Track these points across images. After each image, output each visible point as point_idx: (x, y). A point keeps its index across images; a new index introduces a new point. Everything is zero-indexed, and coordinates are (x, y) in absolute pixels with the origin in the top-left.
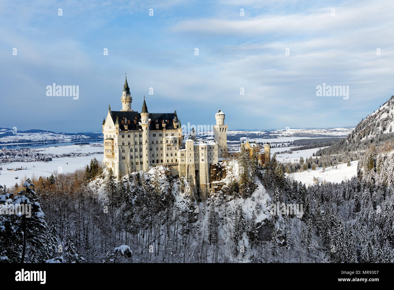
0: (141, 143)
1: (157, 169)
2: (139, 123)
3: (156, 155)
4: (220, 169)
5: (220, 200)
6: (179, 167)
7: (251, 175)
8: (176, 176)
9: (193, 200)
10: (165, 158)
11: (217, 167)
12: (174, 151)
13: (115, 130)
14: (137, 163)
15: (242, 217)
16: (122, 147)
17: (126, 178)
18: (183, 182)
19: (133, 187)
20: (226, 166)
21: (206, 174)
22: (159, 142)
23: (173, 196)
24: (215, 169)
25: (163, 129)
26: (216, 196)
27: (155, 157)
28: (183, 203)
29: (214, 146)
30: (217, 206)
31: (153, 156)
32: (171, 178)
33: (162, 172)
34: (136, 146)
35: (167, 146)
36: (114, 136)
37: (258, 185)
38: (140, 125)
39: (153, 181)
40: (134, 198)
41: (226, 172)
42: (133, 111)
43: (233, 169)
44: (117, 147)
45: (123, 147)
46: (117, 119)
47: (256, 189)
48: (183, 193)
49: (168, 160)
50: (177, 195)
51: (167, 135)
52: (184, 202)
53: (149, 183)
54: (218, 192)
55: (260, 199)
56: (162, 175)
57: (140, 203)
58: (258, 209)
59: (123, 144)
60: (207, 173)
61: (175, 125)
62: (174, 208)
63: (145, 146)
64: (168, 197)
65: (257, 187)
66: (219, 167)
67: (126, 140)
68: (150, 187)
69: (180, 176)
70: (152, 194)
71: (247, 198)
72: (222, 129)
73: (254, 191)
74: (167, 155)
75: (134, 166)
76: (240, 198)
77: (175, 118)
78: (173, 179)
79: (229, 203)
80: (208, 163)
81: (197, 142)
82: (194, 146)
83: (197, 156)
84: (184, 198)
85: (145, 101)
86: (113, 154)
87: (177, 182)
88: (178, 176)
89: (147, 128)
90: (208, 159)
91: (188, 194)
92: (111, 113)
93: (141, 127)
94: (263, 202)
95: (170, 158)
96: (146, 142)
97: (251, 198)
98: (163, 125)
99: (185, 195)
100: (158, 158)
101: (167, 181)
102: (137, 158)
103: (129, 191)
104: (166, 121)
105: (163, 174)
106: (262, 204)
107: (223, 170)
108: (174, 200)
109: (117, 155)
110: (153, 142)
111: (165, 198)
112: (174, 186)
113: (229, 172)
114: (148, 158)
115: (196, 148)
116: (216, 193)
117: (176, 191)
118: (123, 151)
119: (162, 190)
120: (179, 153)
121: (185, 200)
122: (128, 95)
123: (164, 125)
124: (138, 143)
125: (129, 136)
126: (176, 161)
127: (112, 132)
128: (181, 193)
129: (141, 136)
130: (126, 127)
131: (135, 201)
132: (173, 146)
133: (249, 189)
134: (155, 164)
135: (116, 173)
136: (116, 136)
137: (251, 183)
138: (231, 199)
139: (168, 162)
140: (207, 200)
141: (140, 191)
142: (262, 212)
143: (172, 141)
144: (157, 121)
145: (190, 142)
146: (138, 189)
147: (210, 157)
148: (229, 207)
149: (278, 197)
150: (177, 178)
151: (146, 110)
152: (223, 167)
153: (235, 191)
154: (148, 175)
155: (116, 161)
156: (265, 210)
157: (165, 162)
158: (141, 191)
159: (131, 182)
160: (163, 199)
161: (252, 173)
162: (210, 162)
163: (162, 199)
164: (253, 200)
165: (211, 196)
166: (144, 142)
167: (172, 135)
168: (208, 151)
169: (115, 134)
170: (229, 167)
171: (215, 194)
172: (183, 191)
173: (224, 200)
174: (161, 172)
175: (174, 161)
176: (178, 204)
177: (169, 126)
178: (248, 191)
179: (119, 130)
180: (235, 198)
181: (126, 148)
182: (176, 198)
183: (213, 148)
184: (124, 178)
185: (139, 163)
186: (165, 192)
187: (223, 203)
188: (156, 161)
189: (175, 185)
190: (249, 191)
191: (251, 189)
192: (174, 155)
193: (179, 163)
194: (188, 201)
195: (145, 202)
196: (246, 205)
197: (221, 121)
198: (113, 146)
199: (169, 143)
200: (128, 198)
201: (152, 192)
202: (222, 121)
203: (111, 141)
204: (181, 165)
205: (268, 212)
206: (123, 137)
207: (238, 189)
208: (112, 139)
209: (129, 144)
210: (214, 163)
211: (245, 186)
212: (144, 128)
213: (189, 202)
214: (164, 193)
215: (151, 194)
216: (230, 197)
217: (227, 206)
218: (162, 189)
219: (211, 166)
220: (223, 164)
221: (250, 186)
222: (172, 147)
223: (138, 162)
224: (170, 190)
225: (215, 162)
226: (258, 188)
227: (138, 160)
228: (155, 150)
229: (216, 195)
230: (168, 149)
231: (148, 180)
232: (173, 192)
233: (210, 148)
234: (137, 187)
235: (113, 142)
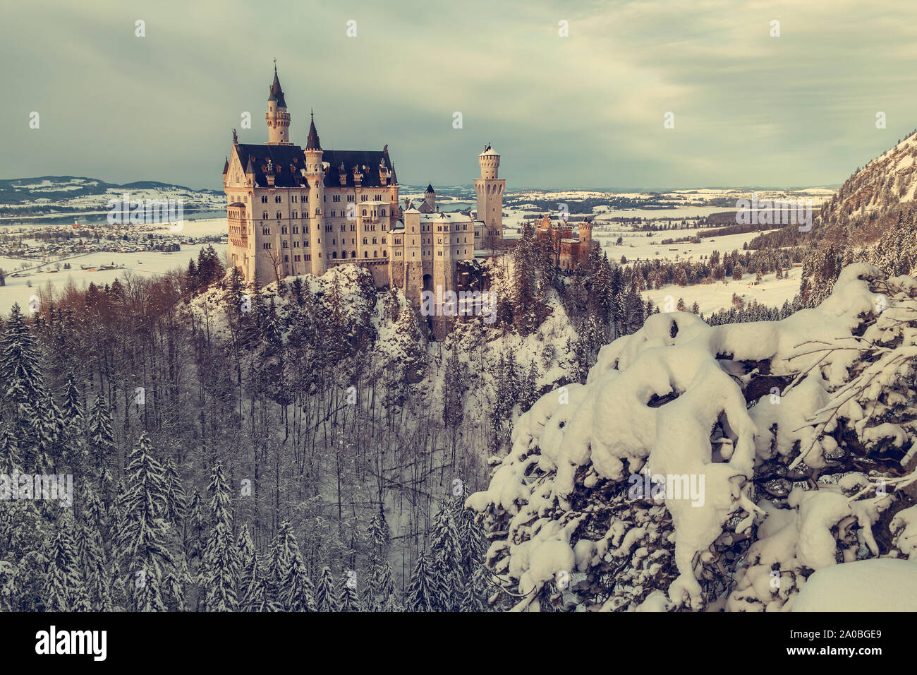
0: (305, 216)
1: (341, 272)
2: (303, 171)
3: (340, 241)
4: (478, 273)
5: (473, 338)
6: (390, 267)
7: (539, 287)
8: (385, 286)
9: (415, 337)
10: (360, 249)
11: (470, 269)
12: (379, 234)
13: (246, 186)
14: (297, 258)
15: (512, 373)
16: (261, 223)
17: (272, 289)
18: (395, 298)
19: (285, 308)
20: (491, 266)
21: (446, 284)
22: (338, 214)
23: (374, 328)
24: (467, 273)
25: (356, 186)
26: (465, 330)
27: (340, 246)
28: (395, 342)
29: (465, 224)
30: (468, 349)
31: (334, 243)
32: (372, 292)
33: (350, 276)
34: (294, 222)
35: (364, 221)
36: (246, 199)
37: (553, 308)
38: (303, 175)
39: (330, 296)
40: (287, 331)
41: (491, 280)
42: (293, 144)
43: (506, 274)
44: (251, 222)
45: (265, 222)
46: (250, 162)
47: (548, 317)
48: (395, 321)
49: (366, 253)
50: (383, 325)
51: (364, 198)
52: (397, 341)
53: (321, 299)
54: (470, 321)
55: (554, 338)
56: (351, 284)
57: (299, 340)
58: (547, 358)
59: (265, 216)
60: (449, 281)
61: (383, 177)
62: (374, 352)
63: (314, 223)
64: (360, 329)
65: (552, 311)
66: (476, 269)
67: (272, 208)
68: (325, 308)
69: (391, 287)
70: (327, 324)
71: (528, 334)
72: (492, 187)
73: (544, 321)
74: (365, 242)
75: (289, 264)
76: (514, 333)
77: (383, 161)
78: (376, 293)
79: (491, 344)
80: (452, 261)
81: (429, 215)
82: (421, 223)
83: (427, 244)
84: (397, 333)
85: (313, 123)
86: (244, 237)
87: (385, 298)
88: (388, 286)
89: (317, 182)
90: (451, 252)
91: (405, 324)
92: (238, 148)
93: (305, 181)
94: (560, 344)
95: (370, 249)
96: (317, 213)
97: (536, 335)
98: (355, 176)
99: (398, 327)
100: (344, 248)
101: (360, 296)
102: (298, 246)
103: (273, 315)
104: (364, 167)
105: (354, 281)
106: (557, 348)
107: (484, 275)
108: (374, 336)
109: (251, 239)
110: (333, 214)
111: (354, 332)
112: (377, 306)
113: (497, 280)
114: (323, 247)
115: (426, 229)
116: (465, 323)
117: (380, 317)
118: (266, 232)
119: (348, 315)
120: (390, 241)
121: (399, 337)
122: (281, 108)
123: (358, 177)
124: (299, 216)
125: (278, 200)
126: (385, 255)
127: (240, 190)
128: (390, 323)
129: (305, 199)
130: (270, 180)
131: (289, 337)
132: (378, 222)
133: (533, 315)
134: (339, 259)
135: (249, 278)
136: (250, 199)
137: (539, 303)
138: (497, 337)
139: (366, 256)
140: (447, 338)
141: (300, 316)
142: (555, 364)
143: (375, 212)
144: (342, 167)
145: (414, 215)
146: (296, 312)
147: (455, 247)
148: (491, 351)
149: (593, 334)
150: (385, 291)
151: (314, 141)
152: (486, 269)
153: (504, 319)
154: (322, 284)
155: (251, 252)
156: (561, 360)
157: (360, 256)
158: (304, 316)
159: (282, 296)
160: (350, 334)
161: (541, 284)
162: (458, 257)
163: (348, 333)
164: (541, 340)
165: (456, 328)
166: (312, 213)
167: (378, 198)
168: (452, 234)
169: (247, 194)
170: (497, 270)
171: (464, 325)
172: (395, 319)
173: (483, 338)
174: (348, 278)
175: (380, 256)
176: (384, 344)
177: (371, 180)
178: (530, 320)
179: (254, 186)
180: (504, 333)
181: (272, 225)
182: (379, 332)
183: (465, 228)
184: (269, 289)
185: (302, 258)
186: (355, 320)
187: (480, 344)
188: (340, 254)
189: (380, 305)
190: (533, 320)
191: (538, 316)
192: (379, 241)
193: (391, 260)
194: (405, 339)
195: (309, 336)
196: (524, 349)
197: (490, 169)
198: (243, 222)
199: (369, 215)
200: (272, 328)
201: (329, 319)
202: (493, 169)
203: (238, 209)
204: (394, 264)
205: (568, 364)
206: (264, 200)
207: (511, 316)
208: (242, 206)
209: (278, 217)
210: (465, 261)
211: (526, 308)
212: (311, 182)
213: (405, 341)
214: (352, 322)
215: (326, 322)
216: (495, 332)
217: (487, 350)
218: (350, 313)
219: (459, 268)
220: (485, 262)
221: (535, 309)
222: (375, 225)
223: (299, 256)
224: (366, 316)
225: (467, 257)
226: (553, 314)
227: (299, 251)
228: (339, 230)
229: (466, 327)
230: (366, 229)
231: (320, 294)
232: (375, 320)
233: (456, 229)
234: (294, 309)
235: (243, 213)
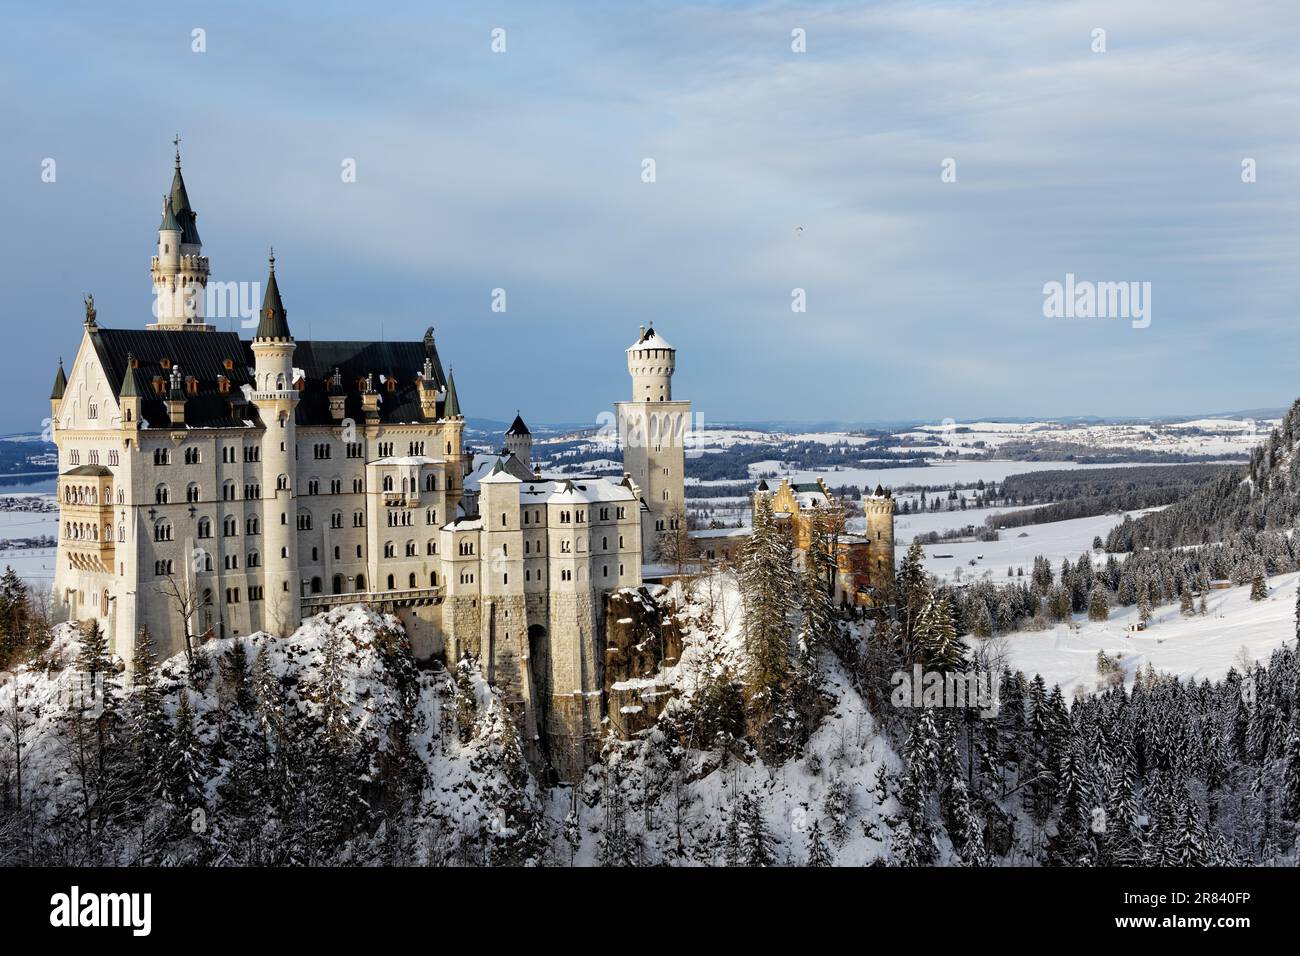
0: (252, 493)
1: (334, 625)
2: (246, 389)
3: (329, 553)
4: (653, 619)
5: (652, 775)
6: (446, 610)
7: (803, 646)
8: (434, 656)
9: (517, 778)
10: (374, 569)
11: (634, 609)
12: (421, 532)
13: (120, 426)
14: (231, 596)
15: (760, 857)
16: (153, 512)
17: (176, 671)
18: (465, 685)
19: (209, 717)
20: (680, 602)
21: (582, 646)
22: (347, 487)
23: (417, 758)
24: (629, 620)
25: (369, 421)
26: (630, 755)
27: (328, 562)
28: (469, 791)
29: (620, 505)
30: (640, 803)
31: (315, 558)
32: (407, 670)
33: (359, 636)
34: (229, 509)
35: (388, 504)
36: (114, 456)
37: (836, 697)
38: (248, 398)
39: (314, 686)
40: (214, 774)
41: (682, 635)
43: (718, 619)
44: (129, 511)
45: (161, 511)
46: (129, 370)
47: (828, 718)
48: (467, 741)
49: (391, 578)
50: (438, 752)
51: (385, 451)
52: (474, 789)
53: (292, 694)
54: (641, 733)
55: (846, 767)
56: (360, 654)
57: (244, 796)
58: (839, 816)
59: (161, 497)
60: (589, 639)
61: (426, 399)
62: (421, 820)
63: (272, 510)
64: (389, 764)
65: (834, 703)
66: (648, 609)
67: (176, 476)
68: (301, 715)
69: (452, 656)
70: (308, 753)
71: (783, 760)
73: (816, 728)
74: (388, 552)
75: (214, 610)
76: (749, 760)
77: (427, 365)
78: (417, 674)
79: (699, 786)
80: (594, 589)
81: (538, 487)
82: (523, 506)
83: (535, 554)
84: (474, 768)
85: (273, 281)
86: (107, 548)
87: (439, 686)
88: (442, 656)
89: (282, 415)
90: (590, 570)
91: (492, 747)
92: (98, 339)
93: (252, 412)
94: (862, 779)
95: (401, 567)
96: (280, 485)
97: (802, 762)
98: (366, 400)
99: (476, 754)
100: (338, 567)
101: (384, 682)
102: (235, 567)
103: (187, 739)
104: (383, 379)
105: (367, 646)
106: (860, 790)
107: (667, 622)
108: (420, 780)
109: (126, 552)
110: (314, 488)
111: (373, 770)
112: (420, 706)
113: (699, 635)
114: (291, 567)
115: (532, 518)
116: (631, 738)
117: (429, 734)
118: (161, 534)
119: (358, 731)
120: (446, 543)
121: (479, 780)
122: (188, 247)
123: (370, 401)
124: (239, 494)
125: (191, 458)
126: (434, 583)
127: (100, 435)
128: (455, 745)
129: (252, 455)
130: (175, 411)
131: (220, 790)
132: (419, 505)
133: (792, 714)
134: (327, 595)
135: (122, 646)
136: (126, 457)
137: (805, 686)
138: (707, 770)
139: (391, 585)
140: (587, 776)
141: (245, 735)
142: (857, 831)
143: (413, 480)
144: (337, 379)
145: (502, 487)
146: (235, 728)
147: (601, 559)
148: (695, 807)
149: (932, 755)
150: (437, 667)
151: (276, 320)
152: (668, 610)
153: (725, 727)
154: (290, 656)
155: (124, 583)
156: (869, 818)
157: (375, 586)
158: (255, 736)
159: (201, 690)
160: (365, 778)
161: (807, 640)
162: (605, 583)
163: (360, 773)
164: (816, 772)
165: (607, 753)
166: (268, 488)
167: (415, 450)
168: (593, 528)
169: (119, 446)
170: (695, 611)
171: (628, 744)
172: (466, 735)
173: (673, 775)
174: (354, 640)
175: (424, 583)
176: (445, 798)
177: (399, 408)
178: (788, 726)
179: (139, 427)
180: (725, 761)
181: (176, 518)
182: (431, 769)
183: (619, 513)
184: (166, 673)
185: (244, 595)
186: (376, 741)
187: (668, 789)
188: (328, 583)
189: (429, 704)
190: (793, 725)
191: (803, 717)
192: (420, 548)
193: (450, 592)
194: (494, 784)
195: (272, 789)
196: (780, 797)
197: (656, 380)
198: (106, 510)
199: (397, 489)
200: (183, 770)
201: (312, 741)
202: (662, 380)
203: (94, 481)
204: (458, 602)
205: (885, 827)
206: (160, 459)
207: (741, 717)
208: (104, 473)
209: (189, 498)
210: (623, 591)
211: (776, 700)
212: (268, 415)
213: (496, 788)
214: (370, 747)
215: (304, 750)
216: (702, 758)
217: (686, 803)
218: (362, 724)
219: (605, 606)
220: (665, 592)
221: (797, 700)
222: (413, 511)
223: (236, 590)
224: (400, 731)
225: (628, 584)
226: (838, 710)
227: (236, 578)
228: (327, 525)
229: (633, 748)
230: (392, 521)
231: (289, 681)
232: (419, 740)
233: (602, 516)
234: (230, 718)
235: (106, 489)
